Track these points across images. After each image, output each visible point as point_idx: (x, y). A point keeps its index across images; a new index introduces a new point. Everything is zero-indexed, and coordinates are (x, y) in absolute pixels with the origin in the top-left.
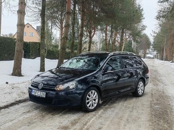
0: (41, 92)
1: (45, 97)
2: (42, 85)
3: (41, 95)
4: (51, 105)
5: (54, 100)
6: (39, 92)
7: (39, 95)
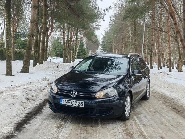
0: (78, 101)
1: (83, 106)
2: (76, 93)
3: (77, 104)
4: (92, 116)
5: (95, 109)
6: (74, 101)
7: (74, 105)
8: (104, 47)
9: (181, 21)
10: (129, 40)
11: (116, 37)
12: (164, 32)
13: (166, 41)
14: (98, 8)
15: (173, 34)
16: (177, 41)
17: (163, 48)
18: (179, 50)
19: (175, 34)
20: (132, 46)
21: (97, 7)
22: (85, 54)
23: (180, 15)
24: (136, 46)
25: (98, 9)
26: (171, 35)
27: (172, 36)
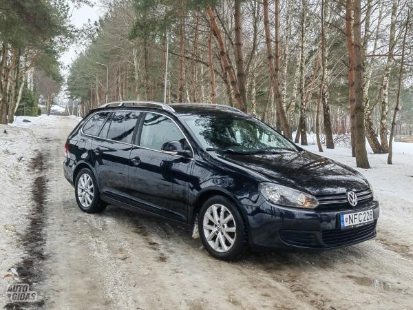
0: (366, 212)
2: (356, 196)
3: (366, 218)
6: (362, 213)
7: (363, 222)
8: (75, 90)
9: (232, 44)
10: (134, 75)
11: (105, 68)
12: (204, 63)
13: (207, 81)
14: (67, 6)
15: (219, 69)
16: (226, 82)
17: (201, 94)
18: (230, 99)
19: (222, 69)
20: (140, 87)
21: (65, 4)
22: (32, 103)
23: (231, 32)
24: (148, 89)
25: (67, 8)
26: (215, 71)
27: (218, 73)
